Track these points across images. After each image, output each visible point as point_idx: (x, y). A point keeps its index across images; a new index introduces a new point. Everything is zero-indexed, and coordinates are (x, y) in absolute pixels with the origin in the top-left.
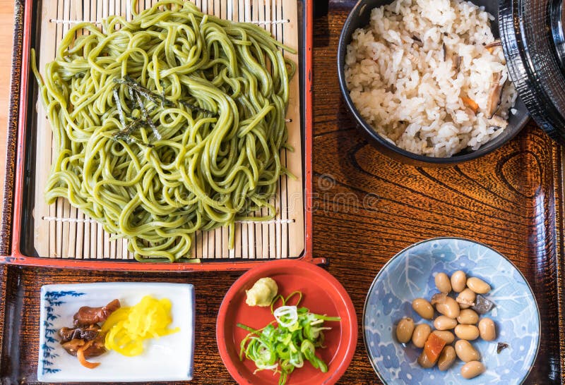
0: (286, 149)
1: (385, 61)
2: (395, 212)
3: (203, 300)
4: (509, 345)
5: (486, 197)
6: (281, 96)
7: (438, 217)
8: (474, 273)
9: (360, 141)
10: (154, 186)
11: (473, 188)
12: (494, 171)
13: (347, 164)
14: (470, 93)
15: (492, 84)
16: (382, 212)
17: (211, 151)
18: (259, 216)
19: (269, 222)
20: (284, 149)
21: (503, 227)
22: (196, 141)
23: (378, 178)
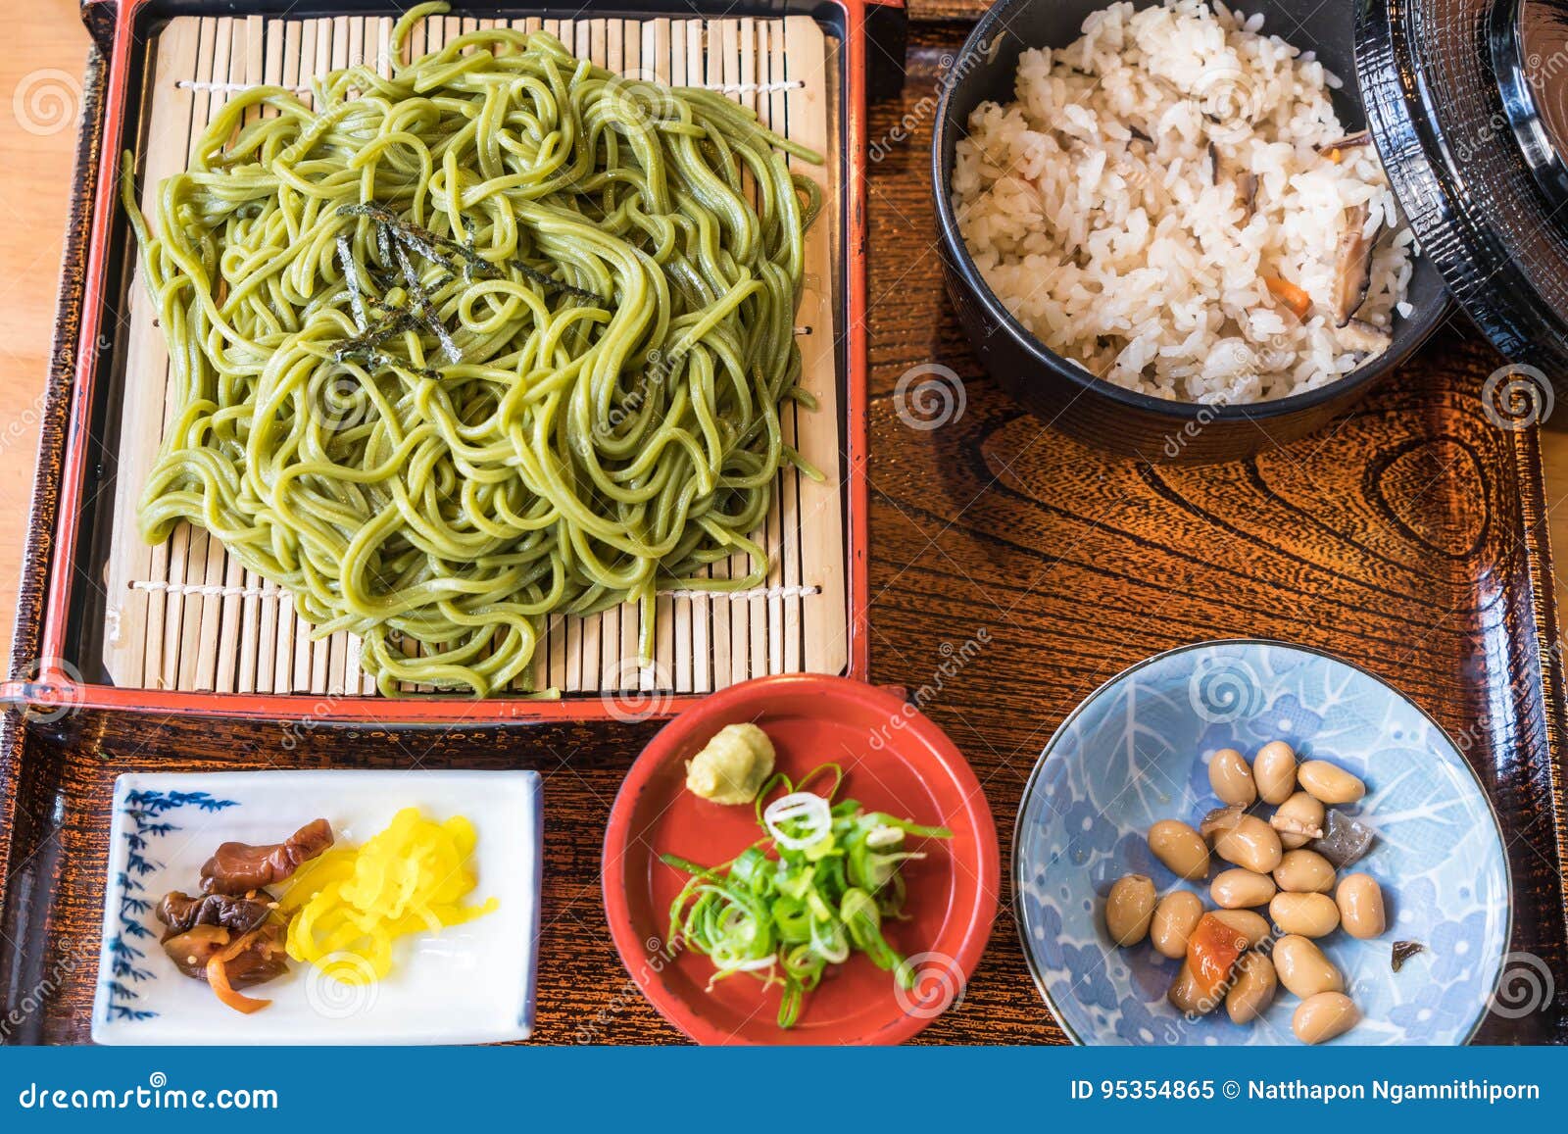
0: (795, 402)
1: (1058, 183)
2: (1093, 596)
3: (562, 836)
4: (1426, 944)
5: (1341, 558)
6: (785, 263)
7: (1210, 609)
8: (1317, 749)
9: (995, 411)
10: (439, 482)
11: (1304, 534)
12: (1357, 488)
13: (960, 471)
14: (1286, 267)
15: (1343, 236)
16: (1056, 596)
17: (595, 385)
18: (721, 578)
19: (751, 594)
20: (790, 400)
21: (1392, 636)
22: (554, 363)
23: (1046, 508)
